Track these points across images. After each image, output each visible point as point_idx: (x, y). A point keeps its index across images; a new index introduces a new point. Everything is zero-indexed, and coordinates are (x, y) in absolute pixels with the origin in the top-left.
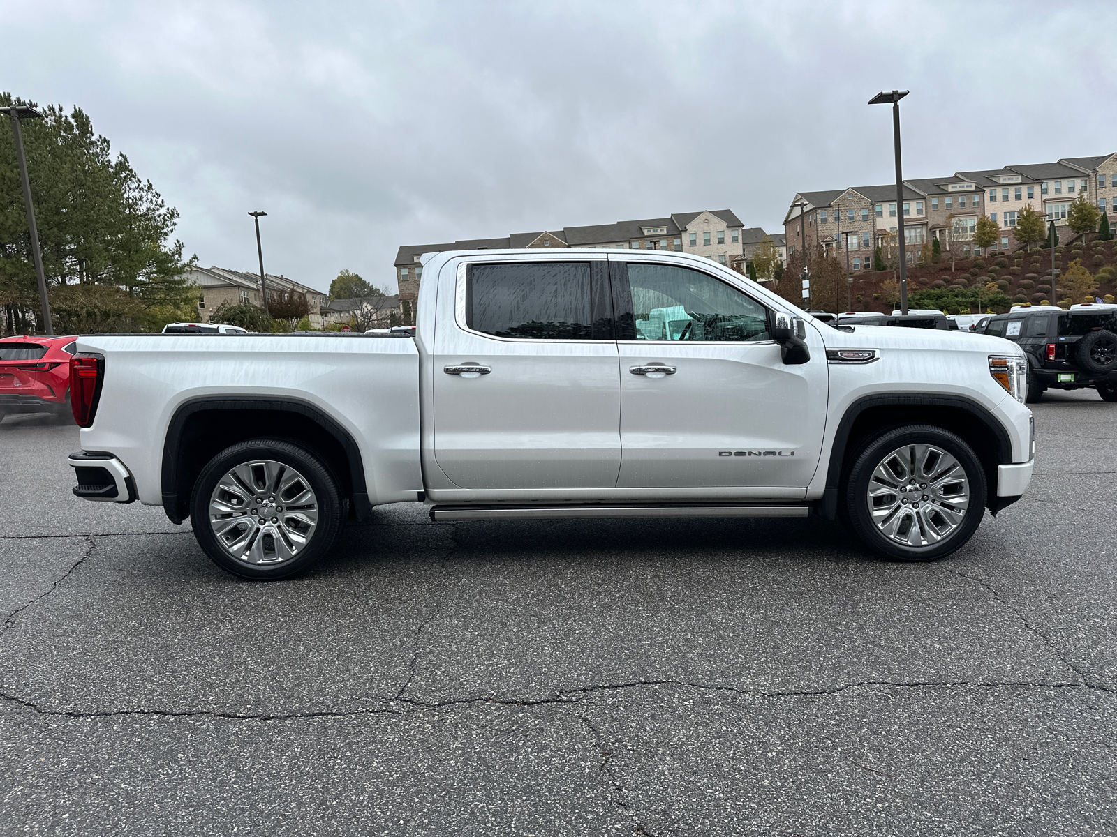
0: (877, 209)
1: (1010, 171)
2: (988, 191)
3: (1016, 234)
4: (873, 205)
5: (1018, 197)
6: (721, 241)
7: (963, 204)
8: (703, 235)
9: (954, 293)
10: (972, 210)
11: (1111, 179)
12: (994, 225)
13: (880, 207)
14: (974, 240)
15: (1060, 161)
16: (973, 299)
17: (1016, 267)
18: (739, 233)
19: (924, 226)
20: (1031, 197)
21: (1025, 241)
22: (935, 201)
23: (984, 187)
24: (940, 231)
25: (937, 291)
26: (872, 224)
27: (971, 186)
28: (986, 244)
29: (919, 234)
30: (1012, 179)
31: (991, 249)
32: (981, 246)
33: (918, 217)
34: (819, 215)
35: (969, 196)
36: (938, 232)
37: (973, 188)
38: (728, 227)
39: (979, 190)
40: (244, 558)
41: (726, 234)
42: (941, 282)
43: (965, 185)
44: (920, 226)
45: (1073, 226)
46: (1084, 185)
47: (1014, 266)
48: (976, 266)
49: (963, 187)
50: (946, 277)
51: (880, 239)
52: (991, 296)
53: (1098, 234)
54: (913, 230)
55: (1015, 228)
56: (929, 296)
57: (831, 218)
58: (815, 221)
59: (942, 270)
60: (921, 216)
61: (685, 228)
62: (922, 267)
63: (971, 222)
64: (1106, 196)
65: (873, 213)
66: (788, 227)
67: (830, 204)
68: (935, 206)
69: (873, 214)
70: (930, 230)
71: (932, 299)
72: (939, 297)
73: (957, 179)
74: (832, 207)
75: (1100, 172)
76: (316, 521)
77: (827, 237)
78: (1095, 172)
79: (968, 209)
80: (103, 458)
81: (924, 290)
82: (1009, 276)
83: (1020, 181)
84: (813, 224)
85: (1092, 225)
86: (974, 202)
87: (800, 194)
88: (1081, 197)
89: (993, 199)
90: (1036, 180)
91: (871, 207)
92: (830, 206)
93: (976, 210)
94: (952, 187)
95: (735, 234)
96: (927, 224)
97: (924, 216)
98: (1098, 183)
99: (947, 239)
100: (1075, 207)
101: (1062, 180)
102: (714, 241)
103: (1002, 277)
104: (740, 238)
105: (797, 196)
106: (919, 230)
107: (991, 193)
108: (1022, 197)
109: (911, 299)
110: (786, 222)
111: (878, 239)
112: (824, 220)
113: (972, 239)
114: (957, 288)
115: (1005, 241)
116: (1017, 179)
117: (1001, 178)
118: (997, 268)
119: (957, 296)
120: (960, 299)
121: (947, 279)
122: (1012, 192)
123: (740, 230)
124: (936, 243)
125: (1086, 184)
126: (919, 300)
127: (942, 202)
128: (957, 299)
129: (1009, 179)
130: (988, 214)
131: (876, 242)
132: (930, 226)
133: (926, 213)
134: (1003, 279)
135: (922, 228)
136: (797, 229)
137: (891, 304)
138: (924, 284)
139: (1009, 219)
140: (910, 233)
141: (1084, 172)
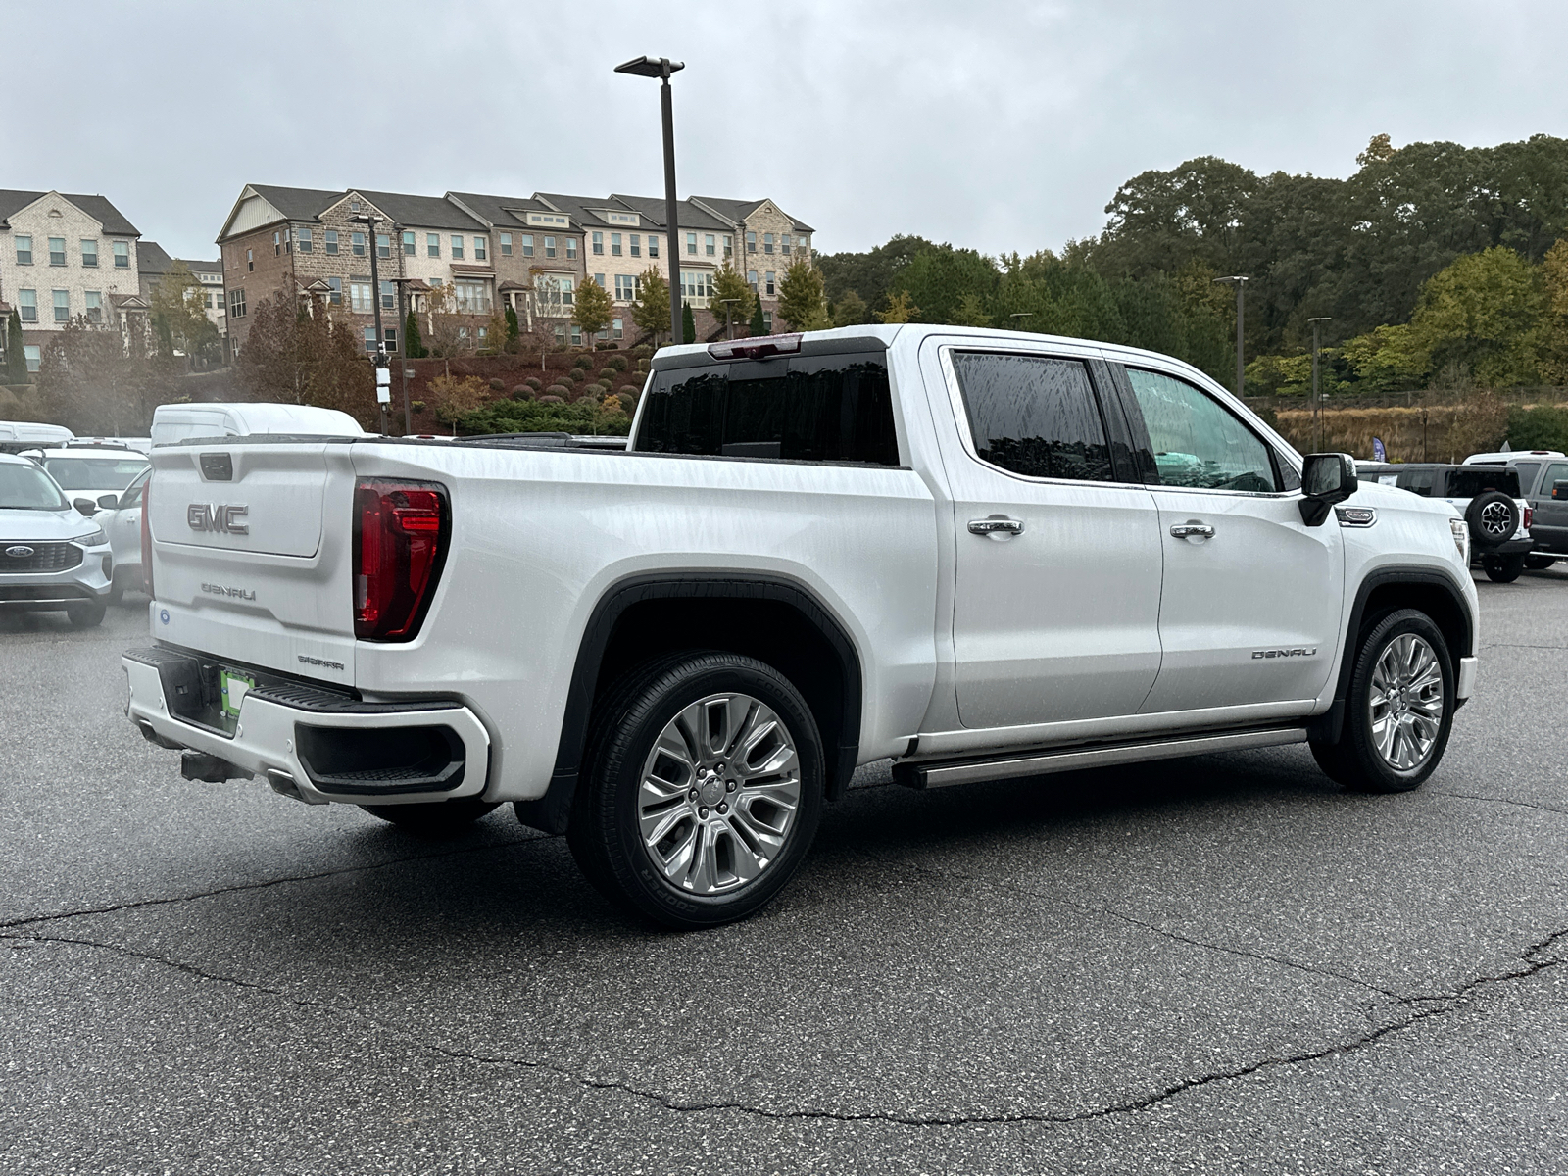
0: (407, 239)
1: (620, 203)
2: (590, 232)
3: (636, 315)
4: (399, 231)
5: (635, 251)
6: (91, 262)
7: (551, 252)
8: (47, 243)
9: (552, 410)
10: (566, 264)
11: (763, 241)
12: (602, 296)
13: (410, 236)
14: (573, 318)
15: (691, 198)
16: (582, 422)
17: (640, 372)
18: (130, 249)
19: (489, 282)
20: (654, 253)
21: (651, 329)
22: (505, 240)
23: (584, 225)
24: (516, 294)
25: (524, 405)
26: (397, 268)
27: (563, 221)
28: (591, 327)
29: (479, 296)
30: (626, 218)
31: (598, 336)
32: (585, 329)
33: (477, 263)
34: (297, 236)
35: (561, 237)
36: (513, 297)
37: (567, 226)
38: (105, 233)
39: (576, 231)
40: (688, 885)
41: (101, 246)
42: (528, 388)
43: (554, 217)
44: (482, 282)
45: (718, 311)
46: (727, 245)
47: (637, 370)
48: (579, 364)
49: (551, 220)
50: (535, 379)
51: (413, 297)
52: (611, 420)
53: (749, 329)
54: (471, 288)
55: (635, 305)
56: (510, 413)
57: (321, 245)
58: (289, 246)
59: (524, 366)
60: (482, 263)
61: (5, 222)
62: (492, 358)
63: (566, 284)
64: (757, 268)
65: (399, 245)
66: (227, 249)
67: (317, 217)
68: (507, 249)
69: (399, 249)
70: (500, 290)
71: (517, 419)
72: (527, 415)
73: (536, 203)
74: (321, 222)
75: (749, 228)
76: (796, 802)
77: (313, 280)
78: (743, 226)
79: (561, 260)
80: (447, 705)
81: (502, 401)
82: (632, 387)
83: (637, 224)
84: (283, 250)
85: (744, 313)
86: (569, 251)
87: (253, 186)
88: (727, 265)
89: (598, 249)
90: (661, 226)
91: (394, 234)
92: (317, 221)
93: (574, 266)
94: (534, 218)
95: (121, 250)
96: (493, 280)
97: (488, 264)
98: (746, 245)
99: (528, 311)
100: (719, 279)
101: (698, 233)
102: (75, 259)
103: (623, 388)
104: (133, 260)
105: (246, 190)
106: (479, 289)
107: (595, 239)
108: (642, 253)
109: (481, 416)
110: (223, 240)
111: (410, 297)
112: (306, 246)
113: (571, 316)
114: (554, 401)
115: (618, 325)
116: (633, 219)
117: (610, 215)
118: (613, 370)
119: (555, 415)
120: (563, 421)
121: (536, 383)
122: (626, 242)
123: (133, 244)
124: (511, 315)
125: (730, 243)
126: (493, 418)
127: (517, 241)
128: (557, 420)
129: (621, 218)
130: (591, 273)
131: (406, 302)
132: (499, 283)
133: (492, 259)
134: (623, 391)
135: (485, 286)
136: (247, 257)
137: (448, 422)
138: (501, 389)
139: (622, 288)
140: (464, 292)
141: (727, 223)
